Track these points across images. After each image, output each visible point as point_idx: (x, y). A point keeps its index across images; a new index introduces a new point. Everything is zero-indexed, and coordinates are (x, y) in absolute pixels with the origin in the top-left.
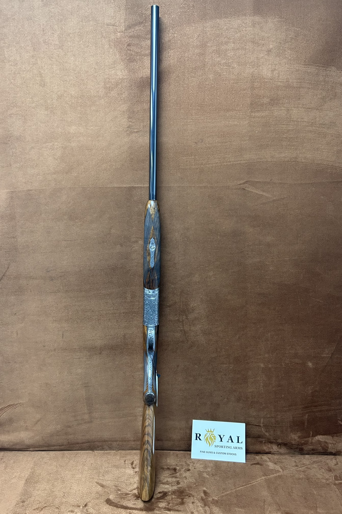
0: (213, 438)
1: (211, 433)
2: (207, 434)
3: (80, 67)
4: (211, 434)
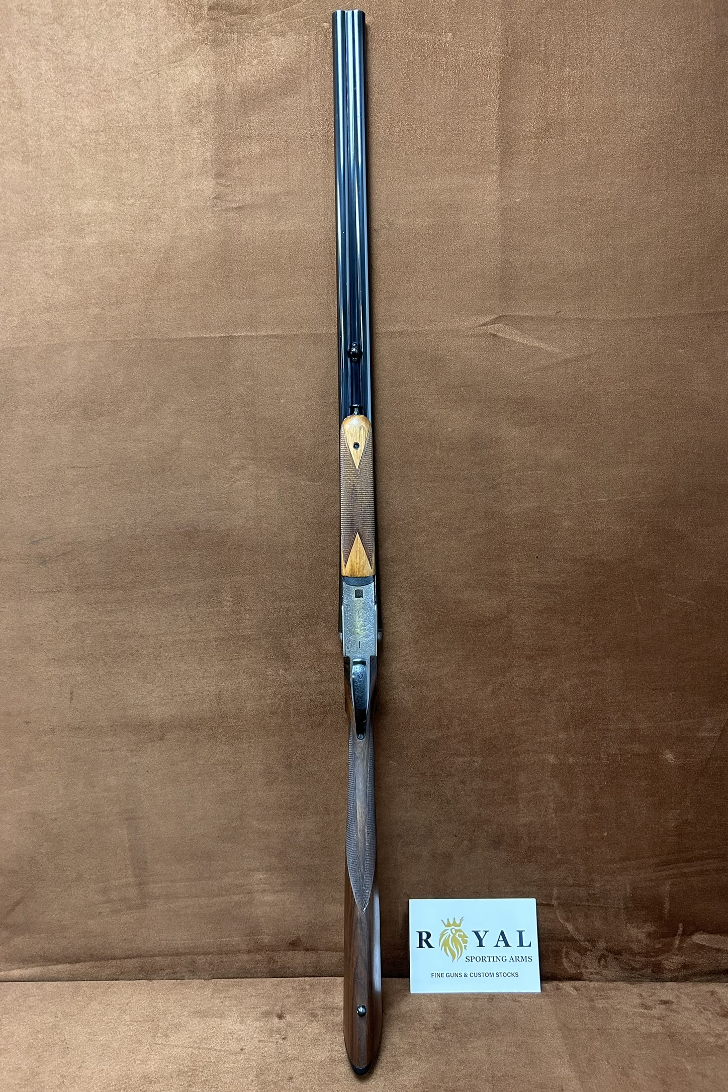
0: (460, 939)
1: (456, 928)
2: (446, 930)
3: (101, 61)
4: (456, 930)
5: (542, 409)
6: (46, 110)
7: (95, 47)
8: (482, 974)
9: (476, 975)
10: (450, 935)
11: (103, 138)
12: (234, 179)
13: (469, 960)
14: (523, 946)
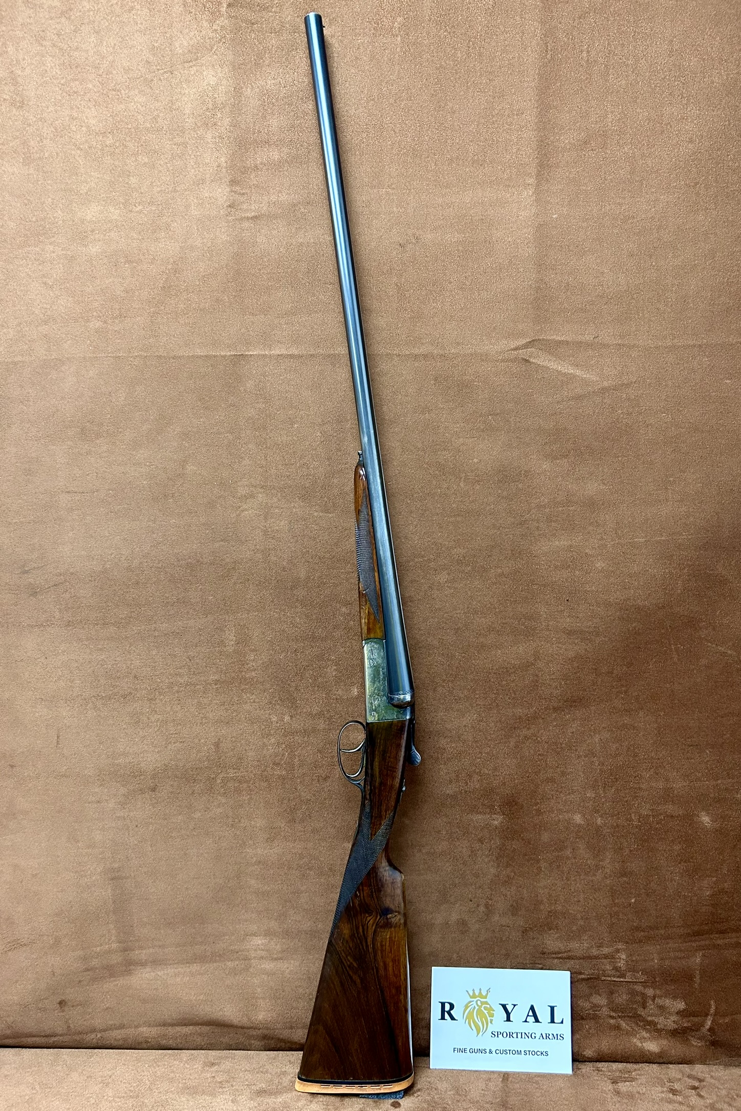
0: (486, 1012)
1: (482, 1000)
2: (471, 1002)
3: (110, 58)
4: (481, 1002)
5: (575, 441)
6: (50, 109)
7: (105, 43)
8: (508, 1052)
9: (502, 1052)
10: (475, 1007)
11: (110, 140)
12: (250, 187)
13: (495, 1035)
14: (554, 1023)
